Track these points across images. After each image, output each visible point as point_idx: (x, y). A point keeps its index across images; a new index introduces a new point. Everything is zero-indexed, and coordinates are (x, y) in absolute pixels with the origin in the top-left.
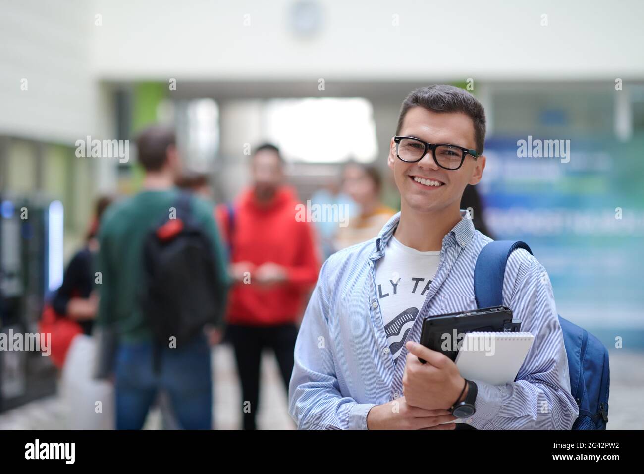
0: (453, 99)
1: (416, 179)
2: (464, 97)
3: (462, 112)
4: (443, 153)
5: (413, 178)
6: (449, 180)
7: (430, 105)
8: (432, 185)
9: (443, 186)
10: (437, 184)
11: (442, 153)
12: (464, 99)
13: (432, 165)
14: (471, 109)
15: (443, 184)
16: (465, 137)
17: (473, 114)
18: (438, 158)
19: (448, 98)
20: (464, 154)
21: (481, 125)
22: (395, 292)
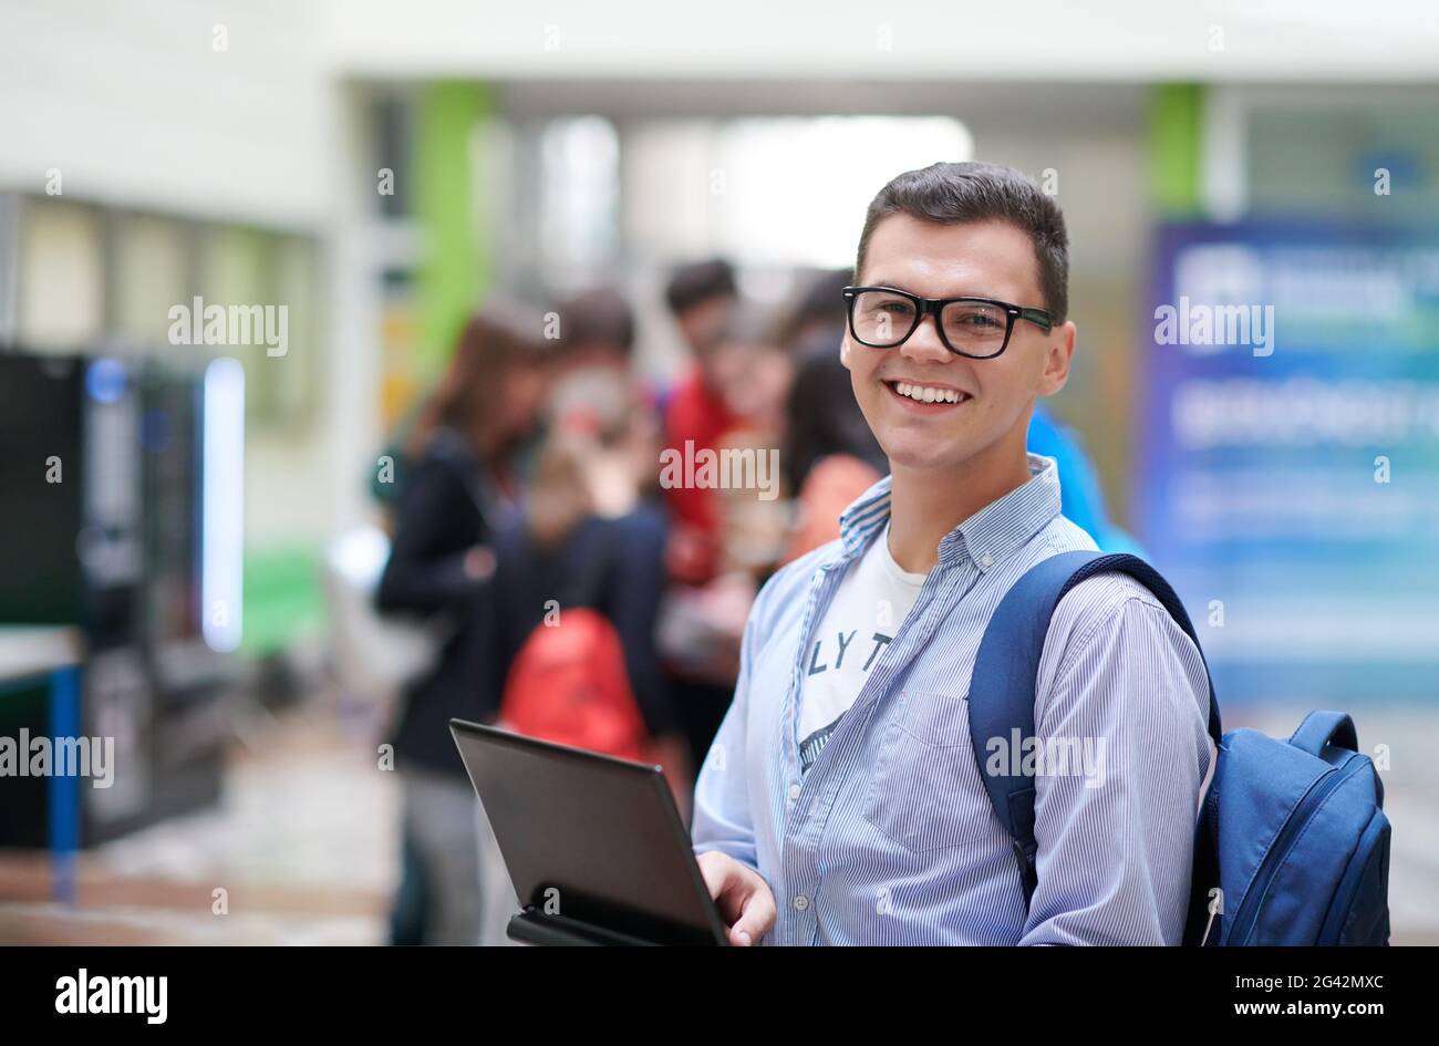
0: (978, 189)
1: (901, 389)
2: (1008, 183)
3: (1002, 221)
4: (962, 321)
5: (892, 385)
6: (980, 388)
7: (923, 206)
8: (940, 399)
9: (968, 402)
10: (950, 396)
11: (958, 322)
12: (1005, 189)
13: (934, 352)
14: (1024, 211)
15: (967, 397)
16: (1013, 277)
17: (1032, 223)
18: (948, 333)
19: (965, 187)
20: (1011, 320)
21: (1054, 250)
22: (838, 665)
